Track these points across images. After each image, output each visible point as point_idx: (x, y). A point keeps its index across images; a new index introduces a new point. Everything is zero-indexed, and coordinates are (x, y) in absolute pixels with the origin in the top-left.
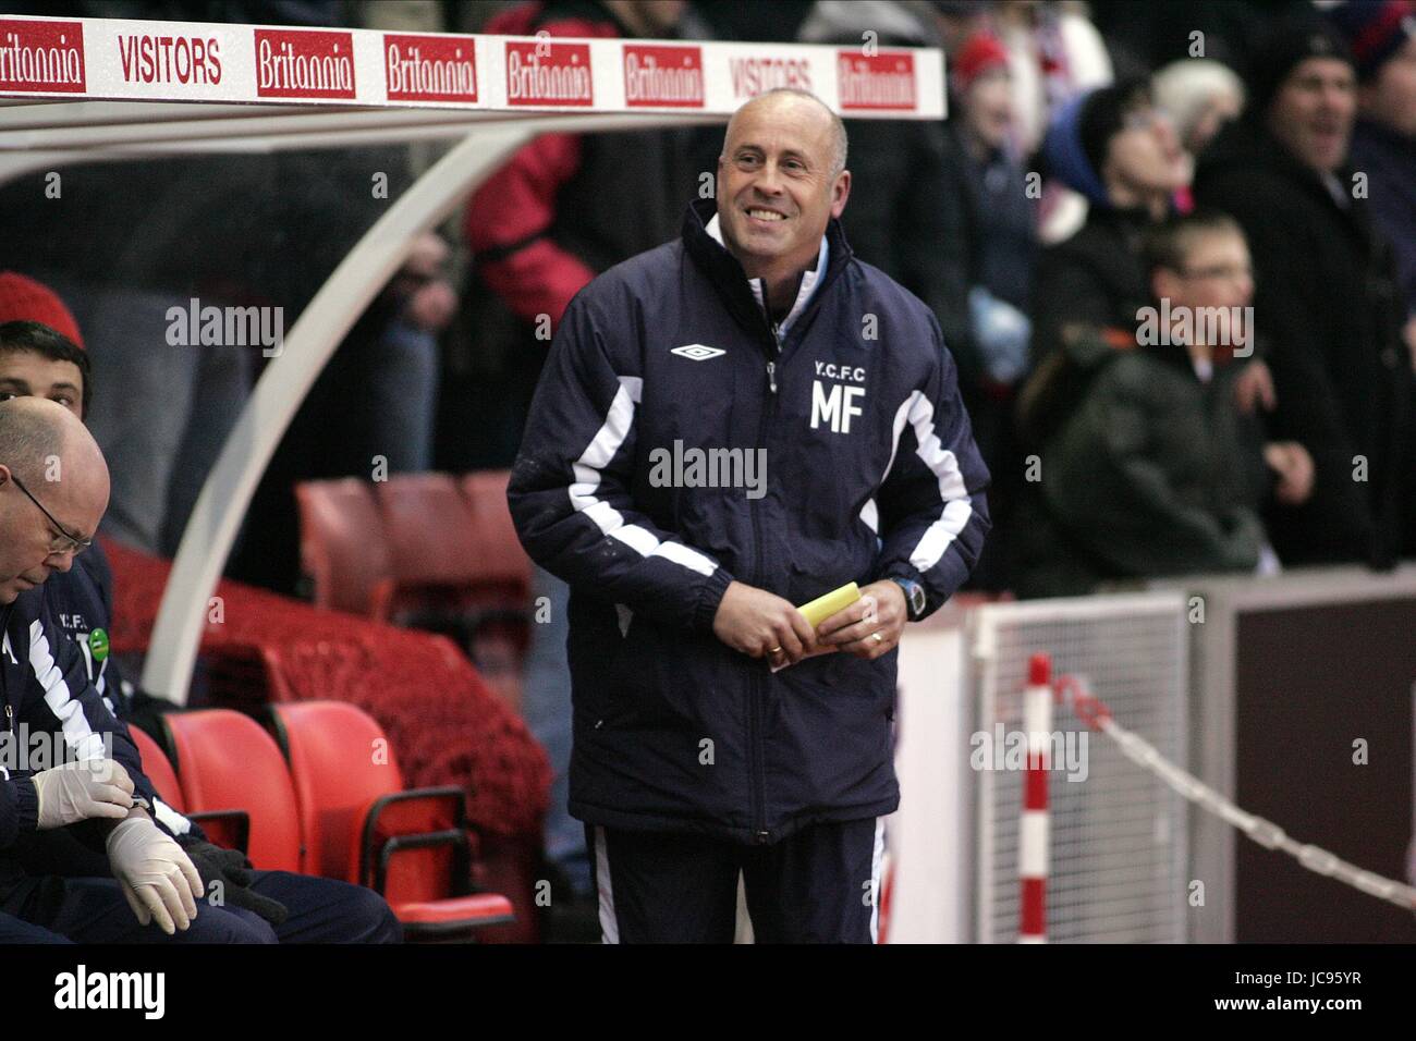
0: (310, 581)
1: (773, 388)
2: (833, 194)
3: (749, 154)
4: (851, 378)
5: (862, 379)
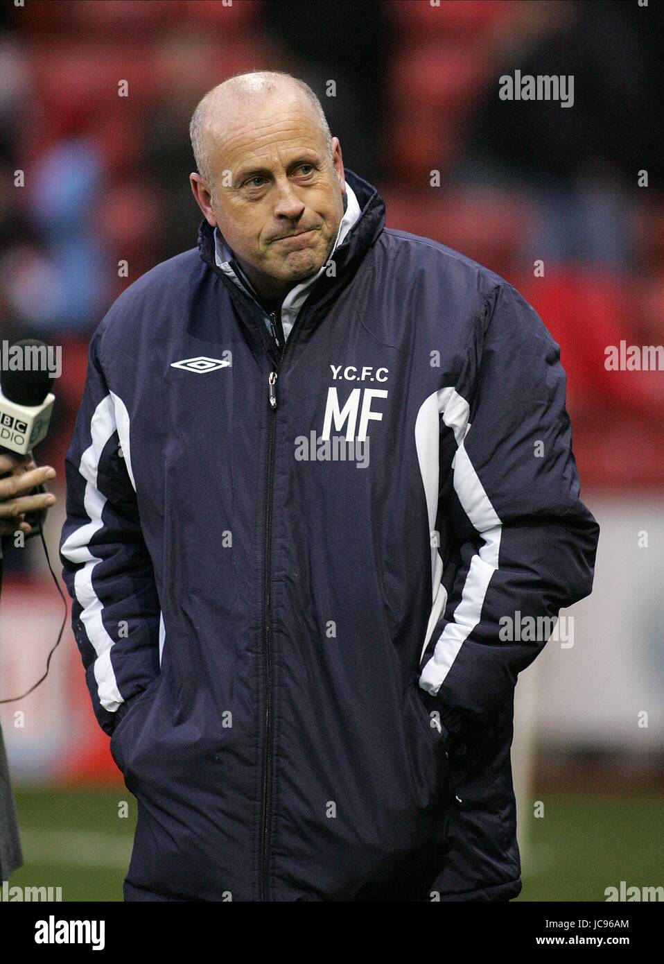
4: (372, 379)
5: (385, 379)
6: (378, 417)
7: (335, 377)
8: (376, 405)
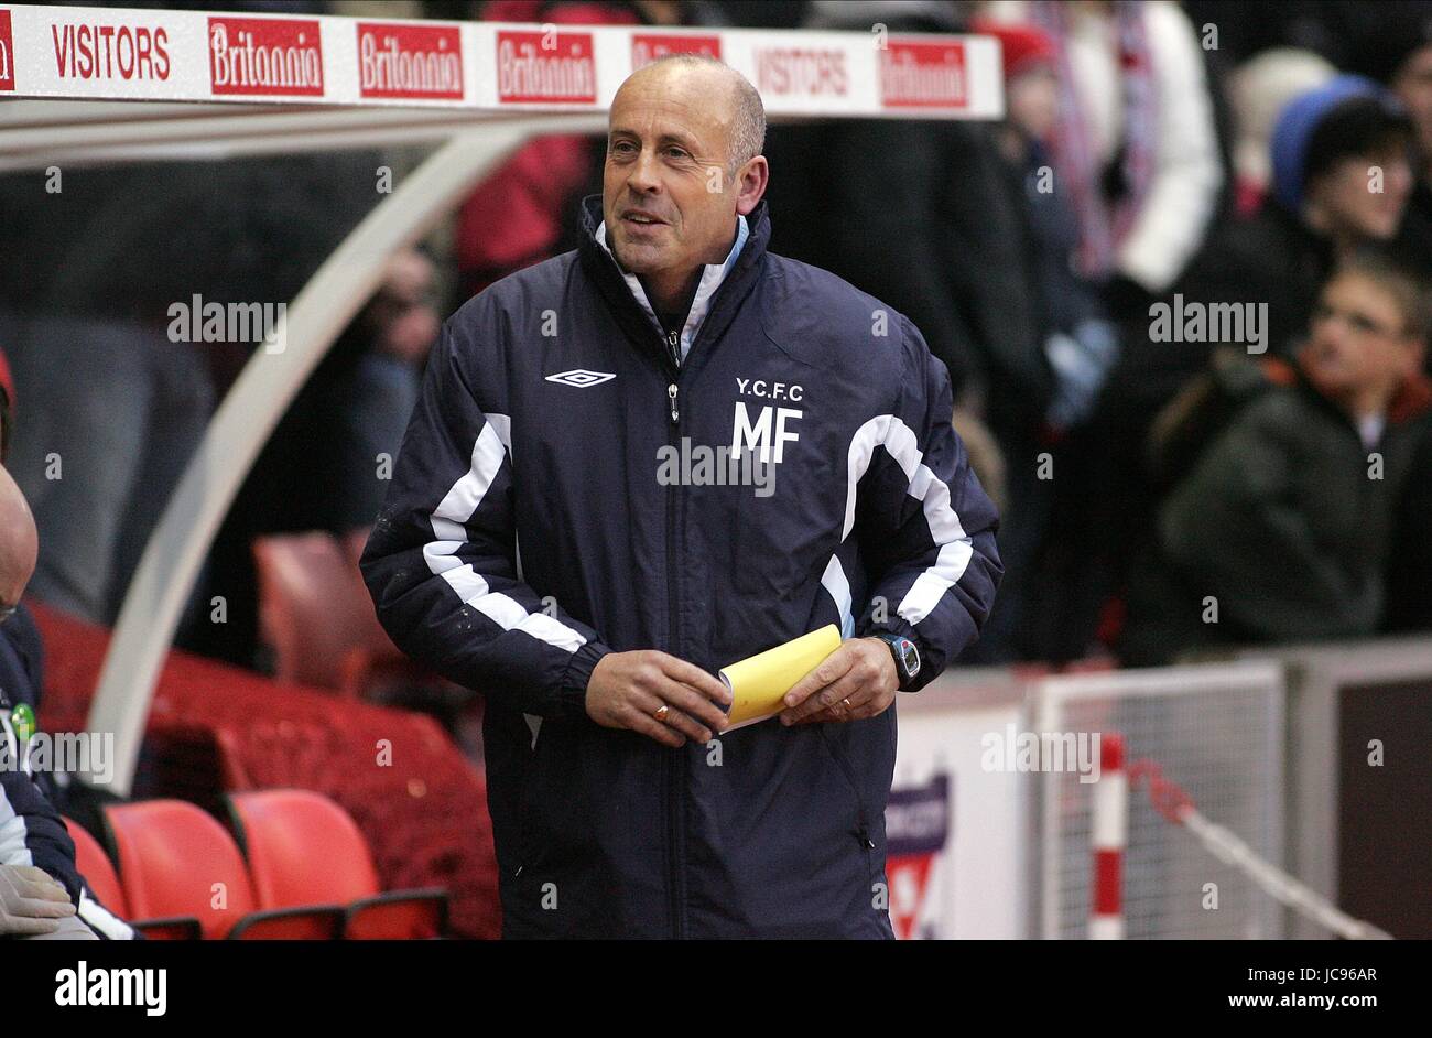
0: (270, 651)
1: (675, 416)
2: (739, 185)
3: (624, 140)
4: (785, 398)
5: (800, 398)
6: (794, 437)
7: (742, 392)
8: (790, 425)
